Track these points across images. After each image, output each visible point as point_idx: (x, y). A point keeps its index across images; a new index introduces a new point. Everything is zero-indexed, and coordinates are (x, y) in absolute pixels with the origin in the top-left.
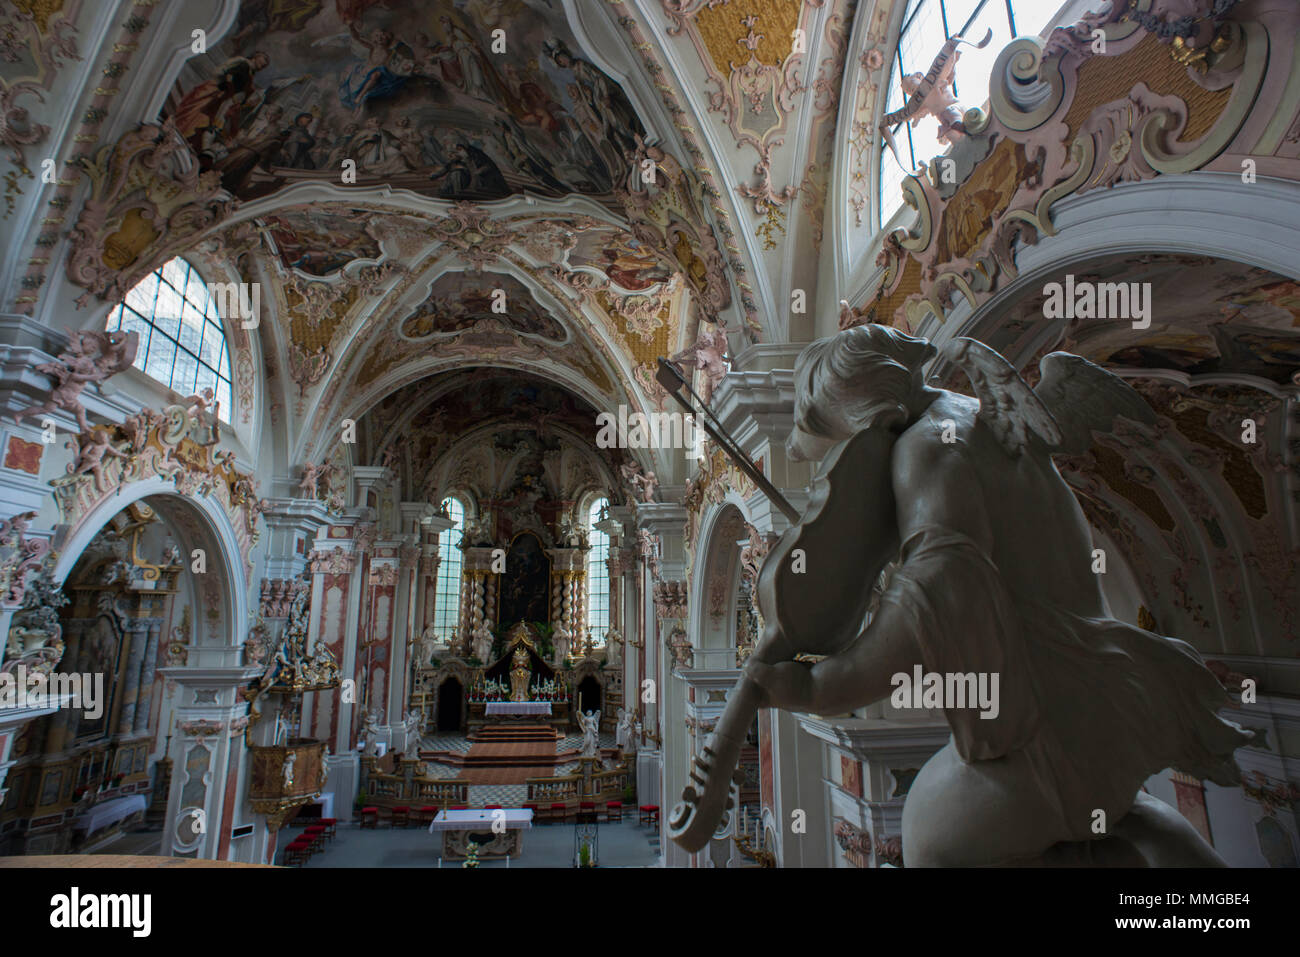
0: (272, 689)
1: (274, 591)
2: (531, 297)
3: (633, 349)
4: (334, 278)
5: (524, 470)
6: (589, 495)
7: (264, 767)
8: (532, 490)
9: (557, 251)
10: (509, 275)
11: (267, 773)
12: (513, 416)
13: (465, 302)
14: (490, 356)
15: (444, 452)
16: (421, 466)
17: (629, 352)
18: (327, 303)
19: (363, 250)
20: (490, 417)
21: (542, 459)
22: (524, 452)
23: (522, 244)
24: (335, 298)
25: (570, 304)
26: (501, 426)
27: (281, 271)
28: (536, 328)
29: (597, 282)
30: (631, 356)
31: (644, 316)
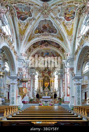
1: (19, 69)
2: (53, 25)
4: (25, 21)
7: (20, 90)
9: (58, 13)
10: (50, 20)
13: (43, 27)
18: (24, 26)
19: (29, 15)
23: (53, 12)
24: (25, 25)
25: (59, 25)
27: (18, 20)
28: (53, 32)
29: (63, 20)
30: (67, 34)
31: (70, 26)
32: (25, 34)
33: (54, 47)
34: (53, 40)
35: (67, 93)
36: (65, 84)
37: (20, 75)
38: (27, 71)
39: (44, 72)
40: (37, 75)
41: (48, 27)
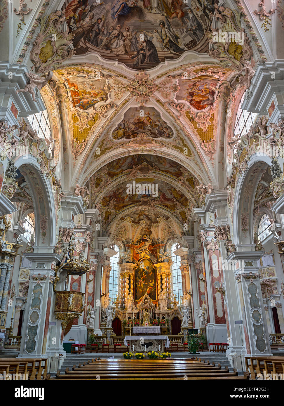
0: (64, 267)
1: (64, 232)
2: (160, 118)
3: (200, 135)
4: (91, 111)
5: (143, 233)
6: (170, 241)
7: (61, 299)
8: (147, 241)
9: (172, 93)
10: (153, 108)
11: (62, 302)
12: (140, 203)
13: (135, 124)
14: (144, 148)
15: (114, 218)
16: (105, 223)
17: (198, 137)
18: (87, 121)
19: (102, 98)
20: (132, 204)
21: (151, 228)
22: (143, 224)
23: (160, 91)
24: (90, 119)
25: (176, 118)
26: (136, 207)
27: (73, 109)
28: (161, 134)
29: (186, 107)
30: (199, 138)
31: (204, 121)
32: (88, 138)
33: (165, 173)
34: (162, 153)
35: (216, 312)
36: (205, 281)
37: (65, 252)
38: (88, 241)
39: (137, 247)
40: (117, 255)
41: (148, 124)
